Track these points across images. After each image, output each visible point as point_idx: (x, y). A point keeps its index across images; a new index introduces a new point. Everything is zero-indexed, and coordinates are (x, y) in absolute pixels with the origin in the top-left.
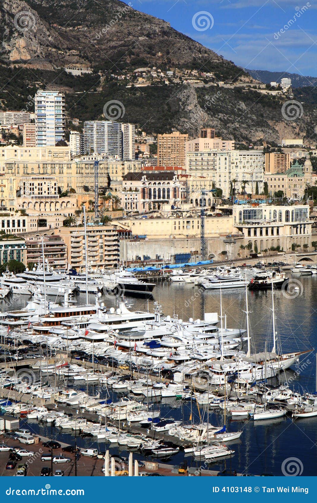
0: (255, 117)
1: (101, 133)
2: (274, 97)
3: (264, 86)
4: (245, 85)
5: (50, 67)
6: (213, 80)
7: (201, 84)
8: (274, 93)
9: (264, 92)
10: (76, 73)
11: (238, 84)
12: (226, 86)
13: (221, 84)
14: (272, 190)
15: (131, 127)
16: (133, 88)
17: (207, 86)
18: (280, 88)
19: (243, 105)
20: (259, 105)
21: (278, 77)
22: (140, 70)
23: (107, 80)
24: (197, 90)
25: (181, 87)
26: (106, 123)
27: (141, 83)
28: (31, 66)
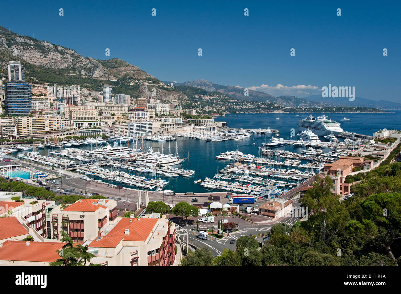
0: (164, 94)
1: (120, 98)
2: (169, 88)
3: (166, 85)
4: (161, 85)
5: (105, 79)
6: (152, 83)
7: (149, 85)
8: (169, 87)
9: (166, 87)
10: (112, 81)
11: (159, 85)
12: (155, 85)
13: (154, 84)
14: (171, 114)
15: (129, 96)
16: (129, 85)
17: (150, 85)
18: (170, 86)
19: (160, 90)
20: (165, 90)
21: (170, 83)
22: (131, 80)
23: (121, 83)
24: (148, 86)
25: (143, 85)
26: (122, 95)
27: (132, 84)
28: (99, 79)
